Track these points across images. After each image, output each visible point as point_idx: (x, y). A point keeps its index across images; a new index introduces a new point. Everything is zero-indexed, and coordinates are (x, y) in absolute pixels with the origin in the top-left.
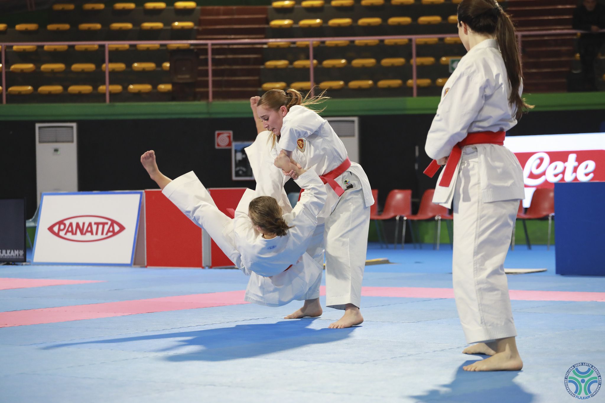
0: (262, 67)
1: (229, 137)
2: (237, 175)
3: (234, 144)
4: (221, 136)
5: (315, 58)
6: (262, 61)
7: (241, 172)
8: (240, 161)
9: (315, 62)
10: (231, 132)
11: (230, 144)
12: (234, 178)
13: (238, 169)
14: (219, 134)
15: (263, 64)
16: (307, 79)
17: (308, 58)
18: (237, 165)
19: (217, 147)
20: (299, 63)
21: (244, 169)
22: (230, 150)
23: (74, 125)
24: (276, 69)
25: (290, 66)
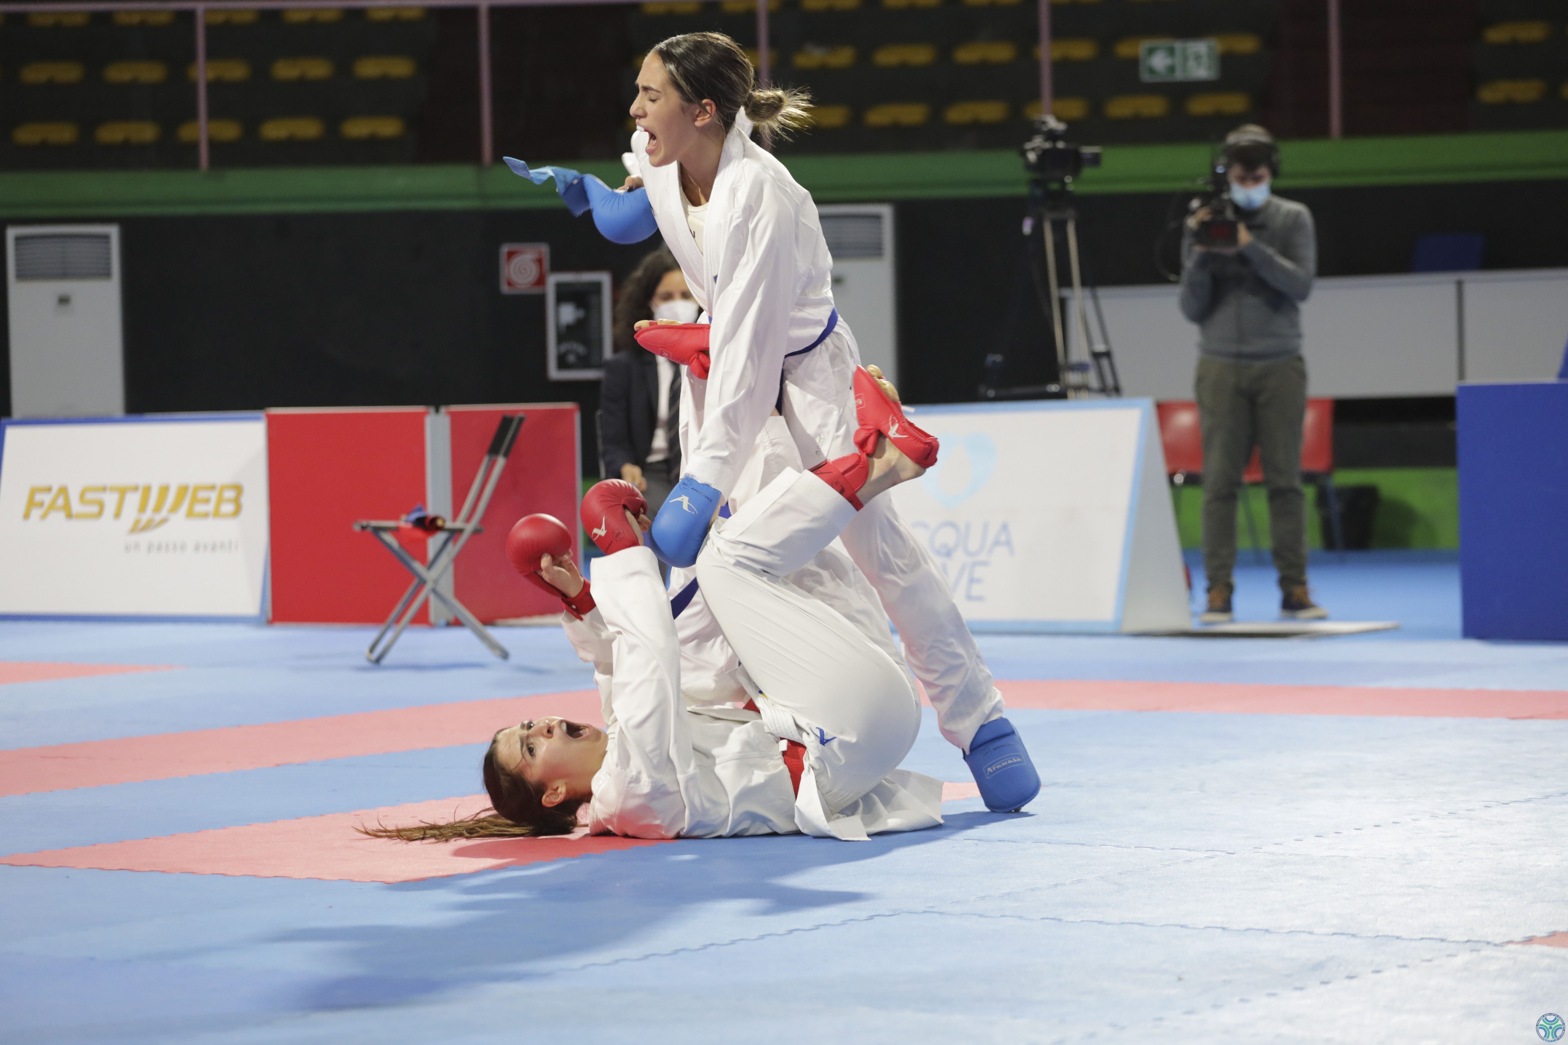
1: (539, 261)
2: (563, 364)
3: (553, 280)
4: (517, 260)
5: (772, 42)
7: (571, 358)
8: (568, 328)
10: (544, 249)
11: (541, 281)
12: (554, 373)
13: (564, 348)
14: (511, 254)
17: (753, 43)
18: (559, 340)
19: (505, 289)
21: (580, 349)
22: (541, 299)
23: (113, 231)
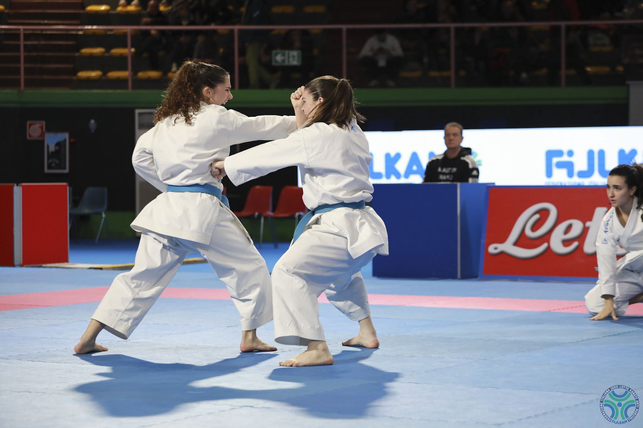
0: (77, 54)
1: (42, 128)
2: (50, 167)
3: (47, 135)
4: (33, 127)
5: (132, 47)
6: (78, 48)
7: (53, 165)
8: (52, 153)
9: (133, 50)
10: (44, 123)
11: (42, 135)
12: (46, 170)
13: (50, 161)
14: (31, 125)
15: (78, 50)
16: (125, 68)
17: (125, 46)
18: (49, 158)
19: (28, 138)
20: (116, 51)
21: (57, 161)
22: (43, 141)
24: (92, 57)
25: (107, 55)
